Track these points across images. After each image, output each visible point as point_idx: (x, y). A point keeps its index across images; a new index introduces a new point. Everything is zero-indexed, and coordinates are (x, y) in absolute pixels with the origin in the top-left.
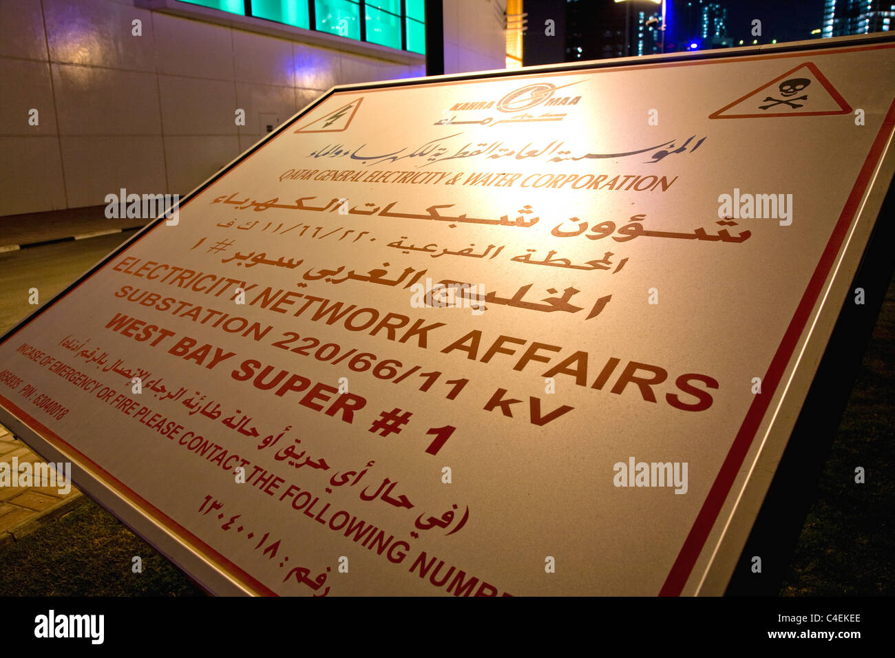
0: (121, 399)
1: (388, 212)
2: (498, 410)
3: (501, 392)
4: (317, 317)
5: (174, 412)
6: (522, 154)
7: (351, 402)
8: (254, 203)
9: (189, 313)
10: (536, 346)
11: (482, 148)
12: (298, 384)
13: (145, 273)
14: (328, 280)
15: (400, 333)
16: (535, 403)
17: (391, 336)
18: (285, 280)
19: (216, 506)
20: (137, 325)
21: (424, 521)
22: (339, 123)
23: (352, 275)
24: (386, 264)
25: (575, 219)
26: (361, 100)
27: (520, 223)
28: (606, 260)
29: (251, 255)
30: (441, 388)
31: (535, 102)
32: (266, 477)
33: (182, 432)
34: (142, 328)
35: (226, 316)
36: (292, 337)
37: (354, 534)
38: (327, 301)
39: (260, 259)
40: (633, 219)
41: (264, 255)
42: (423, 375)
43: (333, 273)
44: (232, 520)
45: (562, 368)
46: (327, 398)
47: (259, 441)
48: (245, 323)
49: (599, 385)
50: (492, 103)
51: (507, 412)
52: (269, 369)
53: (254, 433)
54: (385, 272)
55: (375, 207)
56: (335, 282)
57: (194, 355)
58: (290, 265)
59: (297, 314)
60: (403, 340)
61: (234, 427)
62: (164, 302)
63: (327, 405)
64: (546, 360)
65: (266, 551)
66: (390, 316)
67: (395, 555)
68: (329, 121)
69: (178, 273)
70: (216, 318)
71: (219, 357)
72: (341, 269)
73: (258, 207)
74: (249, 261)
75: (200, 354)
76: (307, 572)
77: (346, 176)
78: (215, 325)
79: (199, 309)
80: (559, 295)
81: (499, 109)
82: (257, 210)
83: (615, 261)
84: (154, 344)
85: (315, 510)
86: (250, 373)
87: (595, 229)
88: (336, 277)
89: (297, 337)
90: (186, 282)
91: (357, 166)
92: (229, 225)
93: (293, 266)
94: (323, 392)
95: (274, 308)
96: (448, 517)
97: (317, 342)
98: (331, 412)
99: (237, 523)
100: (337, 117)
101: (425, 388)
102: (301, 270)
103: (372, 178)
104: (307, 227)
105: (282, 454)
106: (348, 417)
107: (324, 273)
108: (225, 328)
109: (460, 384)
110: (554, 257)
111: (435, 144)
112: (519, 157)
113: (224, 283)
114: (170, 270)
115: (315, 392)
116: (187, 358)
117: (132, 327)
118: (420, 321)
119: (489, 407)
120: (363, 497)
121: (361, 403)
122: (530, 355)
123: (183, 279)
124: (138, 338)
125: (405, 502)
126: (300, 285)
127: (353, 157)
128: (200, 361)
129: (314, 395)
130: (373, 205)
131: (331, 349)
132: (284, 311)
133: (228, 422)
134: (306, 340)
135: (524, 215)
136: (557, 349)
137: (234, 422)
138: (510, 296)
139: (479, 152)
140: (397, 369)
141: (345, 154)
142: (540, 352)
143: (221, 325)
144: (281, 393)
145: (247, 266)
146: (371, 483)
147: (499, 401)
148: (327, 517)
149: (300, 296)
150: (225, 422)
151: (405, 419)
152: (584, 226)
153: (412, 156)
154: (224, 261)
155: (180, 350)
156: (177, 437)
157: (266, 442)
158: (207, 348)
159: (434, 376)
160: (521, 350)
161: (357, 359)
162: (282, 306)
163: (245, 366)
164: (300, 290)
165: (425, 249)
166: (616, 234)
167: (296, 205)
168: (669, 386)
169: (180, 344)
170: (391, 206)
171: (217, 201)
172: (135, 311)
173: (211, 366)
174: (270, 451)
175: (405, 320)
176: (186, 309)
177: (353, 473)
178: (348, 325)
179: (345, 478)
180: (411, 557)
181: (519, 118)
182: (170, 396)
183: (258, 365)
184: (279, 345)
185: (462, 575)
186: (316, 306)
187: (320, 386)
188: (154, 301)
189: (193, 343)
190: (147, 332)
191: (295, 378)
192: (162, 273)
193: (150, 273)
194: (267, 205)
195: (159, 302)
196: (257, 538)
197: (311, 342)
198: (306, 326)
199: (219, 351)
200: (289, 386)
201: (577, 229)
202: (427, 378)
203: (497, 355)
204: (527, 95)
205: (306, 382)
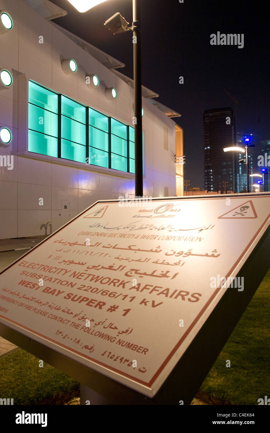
0: (27, 306)
1: (115, 247)
2: (143, 304)
3: (145, 299)
4: (91, 280)
5: (46, 309)
6: (160, 229)
7: (101, 304)
8: (69, 243)
9: (48, 280)
10: (156, 287)
11: (147, 226)
12: (85, 299)
13: (31, 267)
14: (95, 269)
15: (117, 284)
16: (153, 302)
17: (114, 285)
18: (80, 269)
19: (61, 333)
20: (30, 284)
21: (121, 332)
22: (100, 215)
23: (103, 267)
24: (114, 264)
25: (172, 250)
26: (108, 206)
27: (156, 251)
28: (179, 263)
29: (69, 261)
30: (128, 299)
31: (166, 210)
32: (76, 324)
33: (48, 314)
34: (32, 284)
35: (61, 280)
36: (83, 286)
37: (101, 337)
38: (95, 275)
39: (72, 262)
40: (189, 250)
41: (73, 261)
42: (123, 296)
43: (97, 267)
44: (66, 336)
45: (162, 293)
46: (94, 303)
47: (73, 315)
48: (68, 282)
49: (171, 297)
50: (152, 210)
51: (146, 304)
52: (76, 296)
53: (72, 313)
54: (113, 267)
55: (111, 246)
56: (97, 269)
57: (51, 292)
58: (82, 264)
59: (85, 280)
60: (118, 286)
61: (65, 312)
62: (39, 276)
63: (94, 305)
64: (158, 291)
65: (76, 342)
66: (114, 279)
67: (112, 340)
68: (96, 214)
69: (43, 267)
70: (57, 281)
71: (59, 292)
72: (99, 266)
73: (71, 244)
74: (68, 263)
75: (53, 292)
76: (88, 346)
77: (102, 235)
78: (57, 283)
79: (51, 278)
80: (164, 273)
81: (155, 212)
82: (70, 245)
83: (181, 263)
84: (36, 289)
85: (90, 332)
86: (70, 297)
87: (178, 253)
88: (97, 268)
89: (85, 286)
90: (46, 270)
91: (105, 231)
92: (60, 250)
93: (83, 265)
94: (93, 301)
95: (77, 278)
96: (127, 331)
97: (91, 288)
98: (95, 307)
99: (67, 337)
100: (99, 212)
101: (123, 299)
102: (86, 266)
103: (111, 236)
104: (88, 252)
105: (80, 318)
106: (100, 308)
107: (94, 267)
108: (61, 284)
109: (133, 298)
110: (165, 262)
111: (132, 224)
112: (159, 230)
113: (60, 270)
114: (40, 266)
115: (91, 302)
116: (49, 293)
117: (28, 284)
118: (123, 281)
119: (141, 303)
120: (104, 327)
121: (104, 304)
122: (154, 289)
123: (45, 269)
124: (30, 287)
125: (116, 328)
126: (86, 270)
127: (104, 228)
128: (53, 294)
129: (90, 303)
130: (110, 245)
131: (96, 289)
132: (80, 279)
133: (63, 311)
134: (88, 287)
135: (158, 249)
136: (161, 288)
137: (65, 311)
138: (150, 273)
139: (146, 228)
140: (116, 294)
141: (102, 226)
142: (157, 289)
143: (59, 283)
144: (80, 302)
145: (68, 264)
146: (107, 324)
147: (144, 302)
148: (94, 333)
149: (86, 274)
150: (62, 311)
151: (117, 308)
152: (174, 253)
153: (124, 228)
154: (59, 263)
155: (46, 291)
156: (47, 316)
157: (75, 316)
158: (55, 290)
159: (126, 296)
160: (151, 288)
161: (104, 292)
162: (80, 277)
163: (68, 295)
164: (86, 272)
165: (126, 259)
166: (183, 255)
167: (84, 244)
168: (189, 296)
169: (46, 289)
170: (116, 245)
171: (55, 242)
172: (28, 279)
173: (57, 295)
174: (77, 318)
175: (119, 281)
176: (47, 278)
177: (101, 322)
178: (101, 282)
179: (99, 323)
180: (117, 340)
181: (160, 216)
182: (43, 304)
183: (72, 294)
184: (79, 288)
185: (129, 343)
186: (91, 277)
187: (92, 300)
188: (35, 276)
189: (50, 288)
190: (33, 285)
191: (84, 298)
192: (37, 267)
193: (33, 267)
194: (74, 244)
195: (37, 276)
196: (73, 340)
197: (89, 288)
198: (88, 283)
199: (59, 291)
200: (83, 300)
201: (173, 253)
202: (124, 297)
203: (145, 290)
204: (164, 208)
205: (88, 299)
